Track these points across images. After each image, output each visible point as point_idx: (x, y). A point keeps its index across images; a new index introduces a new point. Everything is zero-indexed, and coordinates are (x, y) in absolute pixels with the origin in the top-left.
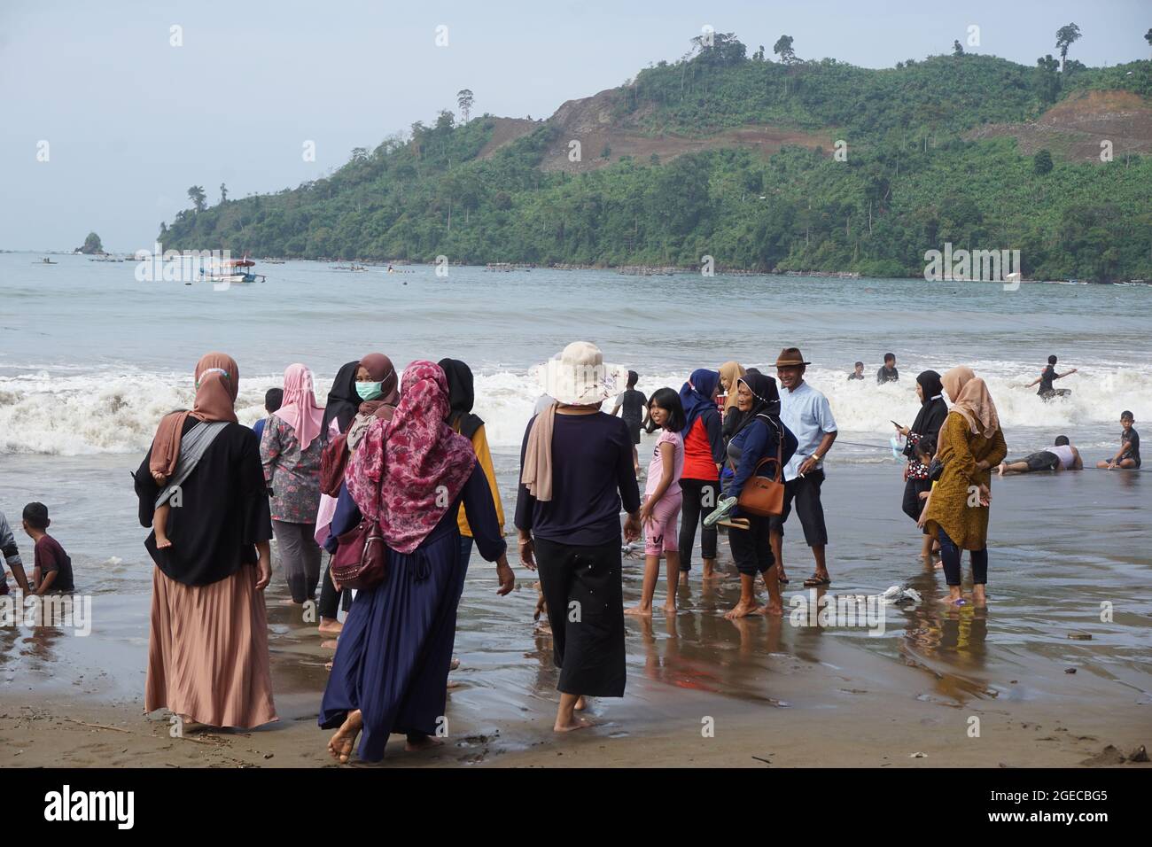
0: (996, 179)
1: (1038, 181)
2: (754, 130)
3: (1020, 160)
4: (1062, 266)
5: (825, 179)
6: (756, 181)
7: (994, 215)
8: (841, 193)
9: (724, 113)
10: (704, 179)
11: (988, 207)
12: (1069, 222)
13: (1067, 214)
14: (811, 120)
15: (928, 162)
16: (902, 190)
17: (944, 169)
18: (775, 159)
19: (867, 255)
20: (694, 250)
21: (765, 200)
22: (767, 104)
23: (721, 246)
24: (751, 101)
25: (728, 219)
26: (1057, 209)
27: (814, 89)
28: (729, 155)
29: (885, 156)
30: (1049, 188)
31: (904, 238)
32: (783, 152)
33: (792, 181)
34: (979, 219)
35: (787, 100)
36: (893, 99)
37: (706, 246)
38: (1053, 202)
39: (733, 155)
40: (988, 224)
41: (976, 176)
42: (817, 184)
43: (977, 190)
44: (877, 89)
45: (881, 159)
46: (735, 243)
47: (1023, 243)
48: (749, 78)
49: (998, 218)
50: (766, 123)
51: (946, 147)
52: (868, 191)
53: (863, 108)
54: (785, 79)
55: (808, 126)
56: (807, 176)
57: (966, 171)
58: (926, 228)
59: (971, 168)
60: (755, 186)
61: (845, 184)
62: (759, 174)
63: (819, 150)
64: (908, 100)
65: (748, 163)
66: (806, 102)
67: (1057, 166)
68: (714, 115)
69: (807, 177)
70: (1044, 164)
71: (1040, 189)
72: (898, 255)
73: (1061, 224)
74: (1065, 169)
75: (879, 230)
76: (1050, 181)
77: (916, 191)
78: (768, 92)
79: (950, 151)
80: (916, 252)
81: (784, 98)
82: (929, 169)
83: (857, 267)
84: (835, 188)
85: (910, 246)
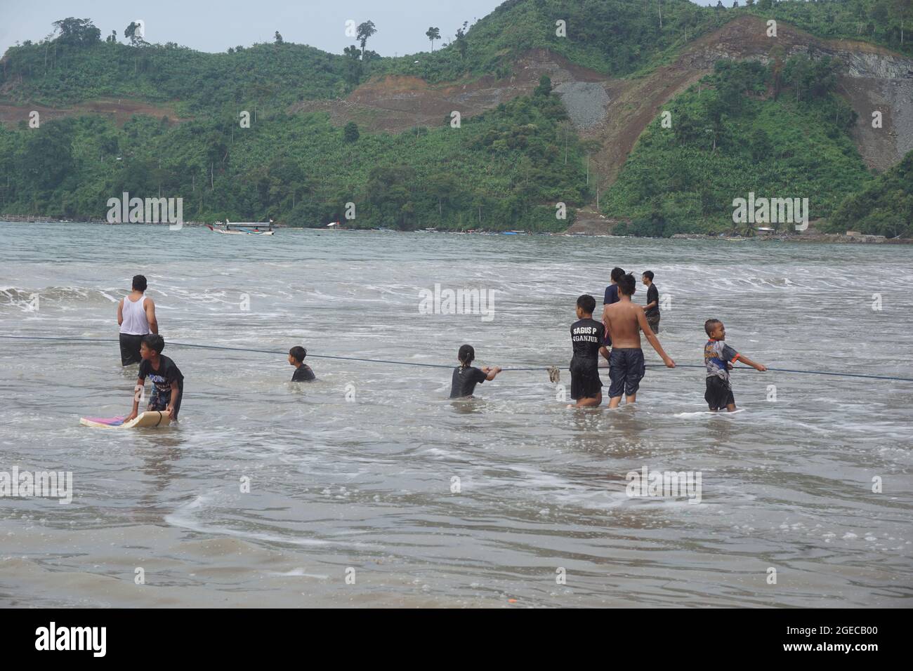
0: (313, 146)
1: (348, 148)
2: (109, 101)
3: (332, 130)
4: (370, 216)
5: (172, 144)
6: (112, 144)
7: (313, 175)
8: (186, 156)
9: (83, 87)
10: (68, 141)
11: (308, 168)
12: (374, 181)
13: (373, 174)
14: (157, 94)
15: (258, 131)
16: (237, 155)
17: (271, 137)
18: (128, 126)
19: (210, 207)
20: (60, 203)
21: (121, 161)
22: (119, 79)
23: (84, 199)
24: (106, 77)
25: (89, 176)
26: (363, 170)
27: (159, 68)
28: (88, 122)
29: (222, 125)
30: (355, 154)
31: (240, 194)
32: (135, 120)
33: (144, 145)
34: (301, 178)
35: (136, 77)
36: (226, 78)
37: (71, 199)
38: (360, 165)
39: (92, 122)
40: (310, 182)
41: (297, 143)
42: (165, 148)
43: (299, 154)
44: (213, 69)
45: (218, 127)
46: (96, 197)
47: (339, 198)
48: (104, 58)
49: (317, 177)
50: (119, 96)
51: (272, 119)
52: (210, 154)
53: (201, 85)
54: (134, 59)
55: (155, 99)
56: (156, 140)
57: (289, 139)
58: (259, 186)
59: (293, 136)
60: (111, 148)
61: (189, 148)
62: (115, 139)
63: (165, 119)
64: (239, 79)
65: (104, 129)
66: (153, 79)
67: (363, 135)
68: (74, 87)
69: (157, 142)
70: (352, 134)
71: (349, 154)
72: (235, 208)
73: (368, 182)
74: (368, 138)
75: (219, 187)
76: (357, 147)
77: (249, 155)
78: (121, 70)
79: (275, 122)
80: (251, 205)
81: (133, 76)
82: (258, 137)
83: (203, 218)
84: (181, 150)
85: (246, 200)
